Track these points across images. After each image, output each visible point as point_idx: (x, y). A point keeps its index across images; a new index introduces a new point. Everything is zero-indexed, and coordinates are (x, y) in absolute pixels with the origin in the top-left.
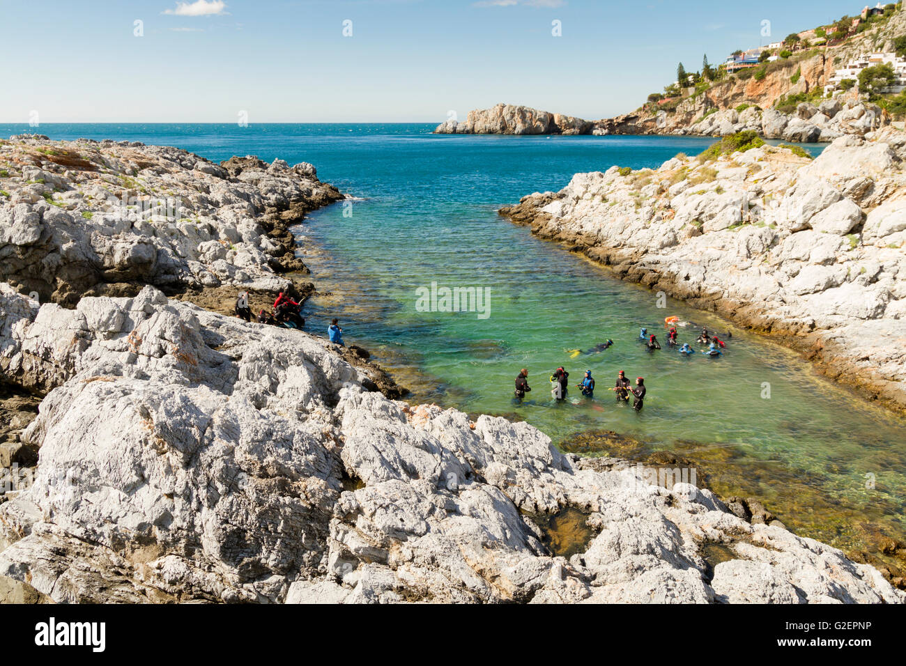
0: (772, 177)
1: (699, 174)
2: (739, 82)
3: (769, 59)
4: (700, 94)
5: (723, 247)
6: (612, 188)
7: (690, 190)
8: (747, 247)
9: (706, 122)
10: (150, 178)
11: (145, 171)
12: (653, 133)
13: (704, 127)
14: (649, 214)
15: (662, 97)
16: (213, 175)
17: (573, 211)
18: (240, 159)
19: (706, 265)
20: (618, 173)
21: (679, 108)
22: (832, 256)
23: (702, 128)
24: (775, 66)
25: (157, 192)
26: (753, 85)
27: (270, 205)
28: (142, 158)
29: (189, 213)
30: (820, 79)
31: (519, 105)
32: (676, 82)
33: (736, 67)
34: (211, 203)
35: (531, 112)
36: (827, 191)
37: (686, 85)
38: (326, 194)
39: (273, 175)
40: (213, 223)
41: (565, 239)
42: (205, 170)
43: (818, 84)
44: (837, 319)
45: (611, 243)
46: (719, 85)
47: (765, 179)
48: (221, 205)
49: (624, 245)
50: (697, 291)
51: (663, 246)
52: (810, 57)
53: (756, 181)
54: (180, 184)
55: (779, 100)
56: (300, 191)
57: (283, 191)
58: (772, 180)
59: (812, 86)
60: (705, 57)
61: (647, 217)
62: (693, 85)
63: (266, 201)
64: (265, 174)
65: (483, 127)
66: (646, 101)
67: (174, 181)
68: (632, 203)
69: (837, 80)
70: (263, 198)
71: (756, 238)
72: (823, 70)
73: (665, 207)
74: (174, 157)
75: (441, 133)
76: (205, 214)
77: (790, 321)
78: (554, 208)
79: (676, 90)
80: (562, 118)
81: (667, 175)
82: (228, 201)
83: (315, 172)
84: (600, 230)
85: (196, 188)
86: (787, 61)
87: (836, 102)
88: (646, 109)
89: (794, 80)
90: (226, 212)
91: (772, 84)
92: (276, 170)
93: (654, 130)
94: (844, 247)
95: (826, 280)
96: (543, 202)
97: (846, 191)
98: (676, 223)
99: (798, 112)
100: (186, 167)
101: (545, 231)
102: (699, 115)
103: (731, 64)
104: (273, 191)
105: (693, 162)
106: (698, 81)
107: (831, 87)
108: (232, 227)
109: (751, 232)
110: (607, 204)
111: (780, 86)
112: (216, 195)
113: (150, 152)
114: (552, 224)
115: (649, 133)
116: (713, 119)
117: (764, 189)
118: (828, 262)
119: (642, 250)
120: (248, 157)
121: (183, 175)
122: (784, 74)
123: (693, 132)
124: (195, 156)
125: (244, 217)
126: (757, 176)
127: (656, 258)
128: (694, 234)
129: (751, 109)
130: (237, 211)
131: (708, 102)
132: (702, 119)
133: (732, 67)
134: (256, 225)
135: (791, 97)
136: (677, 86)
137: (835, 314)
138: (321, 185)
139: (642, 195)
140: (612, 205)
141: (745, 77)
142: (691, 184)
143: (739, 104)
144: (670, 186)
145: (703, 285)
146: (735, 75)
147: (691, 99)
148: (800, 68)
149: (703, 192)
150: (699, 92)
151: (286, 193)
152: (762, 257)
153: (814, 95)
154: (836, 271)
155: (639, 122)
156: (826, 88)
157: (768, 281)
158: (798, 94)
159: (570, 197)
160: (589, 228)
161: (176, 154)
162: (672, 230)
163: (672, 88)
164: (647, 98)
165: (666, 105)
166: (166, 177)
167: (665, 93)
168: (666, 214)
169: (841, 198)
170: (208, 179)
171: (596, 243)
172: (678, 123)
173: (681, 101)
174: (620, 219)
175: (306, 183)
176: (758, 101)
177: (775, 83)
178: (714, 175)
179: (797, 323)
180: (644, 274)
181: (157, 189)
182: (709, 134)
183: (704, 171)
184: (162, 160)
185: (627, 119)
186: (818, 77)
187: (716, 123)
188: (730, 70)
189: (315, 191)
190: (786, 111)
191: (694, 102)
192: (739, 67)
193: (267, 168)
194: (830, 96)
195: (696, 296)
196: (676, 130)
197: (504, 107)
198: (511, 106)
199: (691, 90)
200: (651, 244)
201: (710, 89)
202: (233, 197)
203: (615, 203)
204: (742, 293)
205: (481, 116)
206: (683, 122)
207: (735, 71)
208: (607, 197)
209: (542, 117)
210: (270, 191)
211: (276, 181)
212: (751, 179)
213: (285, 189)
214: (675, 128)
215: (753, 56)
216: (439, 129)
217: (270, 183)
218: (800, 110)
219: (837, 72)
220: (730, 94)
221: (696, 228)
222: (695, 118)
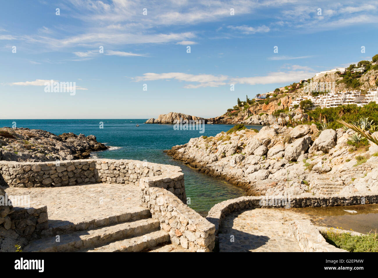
0: (246, 139)
1: (226, 138)
2: (260, 105)
3: (269, 97)
4: (246, 109)
5: (229, 161)
6: (200, 143)
7: (223, 143)
8: (235, 160)
9: (249, 119)
10: (33, 141)
11: (32, 139)
12: (230, 123)
13: (248, 121)
14: (210, 151)
15: (232, 110)
16: (57, 140)
17: (188, 151)
18: (67, 134)
19: (224, 166)
20: (203, 138)
21: (239, 114)
22: (257, 162)
23: (248, 122)
24: (272, 99)
25: (37, 146)
26: (265, 106)
27: (78, 151)
28: (30, 134)
29: (49, 153)
30: (288, 104)
31: (178, 113)
32: (237, 105)
33: (258, 100)
34: (56, 150)
35: (183, 115)
36: (257, 143)
37: (241, 106)
38: (100, 146)
39: (80, 140)
40: (58, 156)
41: (184, 160)
42: (53, 138)
43: (287, 106)
44: (256, 180)
45: (198, 161)
46: (253, 106)
47: (245, 139)
48: (59, 150)
49: (202, 161)
50: (220, 175)
51: (213, 161)
52: (284, 97)
53: (242, 140)
54: (44, 143)
55: (274, 112)
56: (89, 145)
57: (83, 145)
58: (247, 140)
59: (285, 107)
60: (247, 96)
61: (209, 152)
62: (243, 106)
63: (76, 149)
64: (76, 139)
65: (165, 121)
66: (226, 111)
67: (42, 142)
68: (205, 148)
69: (293, 105)
70: (75, 148)
71: (238, 157)
72: (289, 101)
73: (215, 149)
74: (42, 134)
75: (148, 123)
76: (54, 153)
77: (243, 182)
78: (181, 150)
79: (237, 108)
80: (195, 117)
81: (216, 139)
82: (62, 149)
83: (95, 138)
84: (194, 157)
85: (50, 144)
86: (275, 98)
87: (293, 112)
88: (227, 114)
89: (279, 104)
90: (62, 153)
91: (271, 106)
92: (81, 138)
93: (230, 122)
94: (261, 160)
95: (254, 169)
96: (179, 148)
97: (263, 143)
98: (217, 154)
99: (280, 116)
100: (46, 137)
101: (178, 158)
102: (246, 117)
103: (256, 99)
104: (79, 145)
105: (225, 134)
106: (245, 105)
107: (291, 107)
108: (65, 157)
109: (236, 156)
110: (198, 148)
111: (274, 107)
112: (58, 147)
113: (33, 131)
114: (180, 155)
115: (228, 123)
116: (251, 118)
117: (244, 142)
118: (255, 164)
119: (207, 163)
120: (70, 133)
121: (45, 140)
122: (275, 103)
123: (244, 123)
124: (50, 133)
125: (68, 154)
126: (242, 138)
127: (210, 165)
128: (223, 157)
129: (265, 115)
130: (66, 152)
131: (249, 112)
132: (247, 118)
133: (257, 100)
134: (73, 157)
135: (278, 111)
136: (238, 106)
137: (255, 179)
138: (98, 143)
139: (209, 145)
140: (199, 149)
141: (262, 103)
142: (223, 141)
143: (261, 113)
144: (217, 142)
145: (222, 172)
146: (258, 103)
147: (243, 111)
148: (280, 100)
149: (226, 144)
150: (246, 108)
151: (84, 146)
152: (239, 163)
153: (286, 110)
154: (257, 167)
155: (224, 119)
156: (289, 108)
157: (240, 171)
158: (281, 109)
159: (188, 147)
160: (191, 156)
161: (43, 132)
162: (216, 156)
163: (236, 107)
164: (227, 111)
165: (234, 113)
166: (39, 141)
167: (234, 108)
168: (215, 151)
169: (262, 145)
170: (54, 141)
171: (193, 161)
172: (239, 120)
173: (239, 112)
174: (201, 153)
175: (92, 142)
176: (267, 112)
177: (272, 106)
178: (230, 138)
179: (245, 182)
180: (205, 170)
181: (36, 145)
182: (250, 124)
183: (227, 137)
184: (37, 135)
185: (220, 118)
186: (287, 104)
187: (252, 120)
188: (256, 101)
189: (95, 146)
190: (276, 116)
191: (244, 112)
192: (259, 100)
193: (77, 137)
194: (291, 110)
195: (220, 176)
196: (239, 122)
197: (173, 113)
198: (175, 113)
199: (243, 108)
200: (209, 161)
201: (249, 108)
202: (64, 148)
203: (200, 148)
204: (232, 174)
205: (164, 117)
206: (240, 119)
207: (258, 101)
208: (198, 146)
209: (188, 117)
210: (78, 145)
211: (81, 142)
212: (241, 139)
213: (84, 145)
214: (238, 121)
215: (264, 96)
216: (147, 121)
217: (78, 142)
218: (281, 115)
219: (293, 102)
220: (257, 109)
221: (223, 155)
222: (245, 118)
